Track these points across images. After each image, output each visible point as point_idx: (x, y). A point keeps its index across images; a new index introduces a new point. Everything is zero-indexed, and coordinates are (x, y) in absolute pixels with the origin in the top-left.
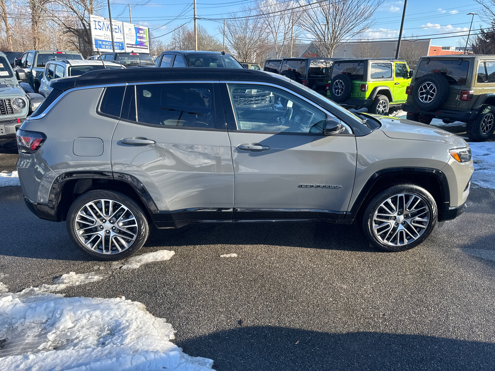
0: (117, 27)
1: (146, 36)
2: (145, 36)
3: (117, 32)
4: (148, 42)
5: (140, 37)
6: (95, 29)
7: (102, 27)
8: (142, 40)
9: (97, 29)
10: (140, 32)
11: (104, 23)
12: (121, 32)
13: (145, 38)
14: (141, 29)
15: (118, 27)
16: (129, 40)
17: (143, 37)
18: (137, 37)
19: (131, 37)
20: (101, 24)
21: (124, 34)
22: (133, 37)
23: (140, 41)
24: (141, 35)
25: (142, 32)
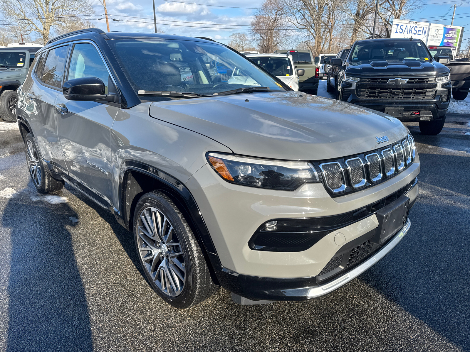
0: (421, 29)
1: (457, 37)
2: (455, 36)
3: (420, 34)
4: (458, 43)
5: (449, 37)
6: (395, 32)
7: (404, 30)
8: (449, 41)
9: (397, 33)
10: (450, 32)
11: (407, 26)
12: (425, 34)
13: (455, 38)
14: (452, 29)
15: (423, 29)
16: (434, 41)
17: (453, 38)
18: (444, 38)
19: (437, 39)
20: (404, 28)
21: (428, 35)
22: (439, 39)
23: (447, 42)
24: (450, 36)
25: (453, 32)
